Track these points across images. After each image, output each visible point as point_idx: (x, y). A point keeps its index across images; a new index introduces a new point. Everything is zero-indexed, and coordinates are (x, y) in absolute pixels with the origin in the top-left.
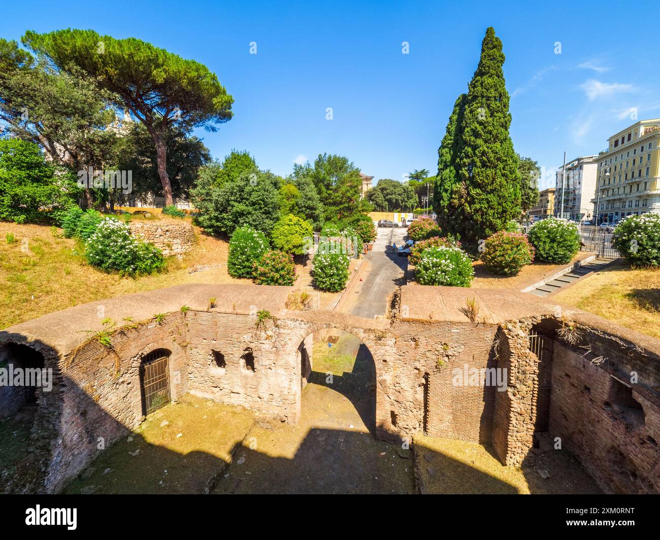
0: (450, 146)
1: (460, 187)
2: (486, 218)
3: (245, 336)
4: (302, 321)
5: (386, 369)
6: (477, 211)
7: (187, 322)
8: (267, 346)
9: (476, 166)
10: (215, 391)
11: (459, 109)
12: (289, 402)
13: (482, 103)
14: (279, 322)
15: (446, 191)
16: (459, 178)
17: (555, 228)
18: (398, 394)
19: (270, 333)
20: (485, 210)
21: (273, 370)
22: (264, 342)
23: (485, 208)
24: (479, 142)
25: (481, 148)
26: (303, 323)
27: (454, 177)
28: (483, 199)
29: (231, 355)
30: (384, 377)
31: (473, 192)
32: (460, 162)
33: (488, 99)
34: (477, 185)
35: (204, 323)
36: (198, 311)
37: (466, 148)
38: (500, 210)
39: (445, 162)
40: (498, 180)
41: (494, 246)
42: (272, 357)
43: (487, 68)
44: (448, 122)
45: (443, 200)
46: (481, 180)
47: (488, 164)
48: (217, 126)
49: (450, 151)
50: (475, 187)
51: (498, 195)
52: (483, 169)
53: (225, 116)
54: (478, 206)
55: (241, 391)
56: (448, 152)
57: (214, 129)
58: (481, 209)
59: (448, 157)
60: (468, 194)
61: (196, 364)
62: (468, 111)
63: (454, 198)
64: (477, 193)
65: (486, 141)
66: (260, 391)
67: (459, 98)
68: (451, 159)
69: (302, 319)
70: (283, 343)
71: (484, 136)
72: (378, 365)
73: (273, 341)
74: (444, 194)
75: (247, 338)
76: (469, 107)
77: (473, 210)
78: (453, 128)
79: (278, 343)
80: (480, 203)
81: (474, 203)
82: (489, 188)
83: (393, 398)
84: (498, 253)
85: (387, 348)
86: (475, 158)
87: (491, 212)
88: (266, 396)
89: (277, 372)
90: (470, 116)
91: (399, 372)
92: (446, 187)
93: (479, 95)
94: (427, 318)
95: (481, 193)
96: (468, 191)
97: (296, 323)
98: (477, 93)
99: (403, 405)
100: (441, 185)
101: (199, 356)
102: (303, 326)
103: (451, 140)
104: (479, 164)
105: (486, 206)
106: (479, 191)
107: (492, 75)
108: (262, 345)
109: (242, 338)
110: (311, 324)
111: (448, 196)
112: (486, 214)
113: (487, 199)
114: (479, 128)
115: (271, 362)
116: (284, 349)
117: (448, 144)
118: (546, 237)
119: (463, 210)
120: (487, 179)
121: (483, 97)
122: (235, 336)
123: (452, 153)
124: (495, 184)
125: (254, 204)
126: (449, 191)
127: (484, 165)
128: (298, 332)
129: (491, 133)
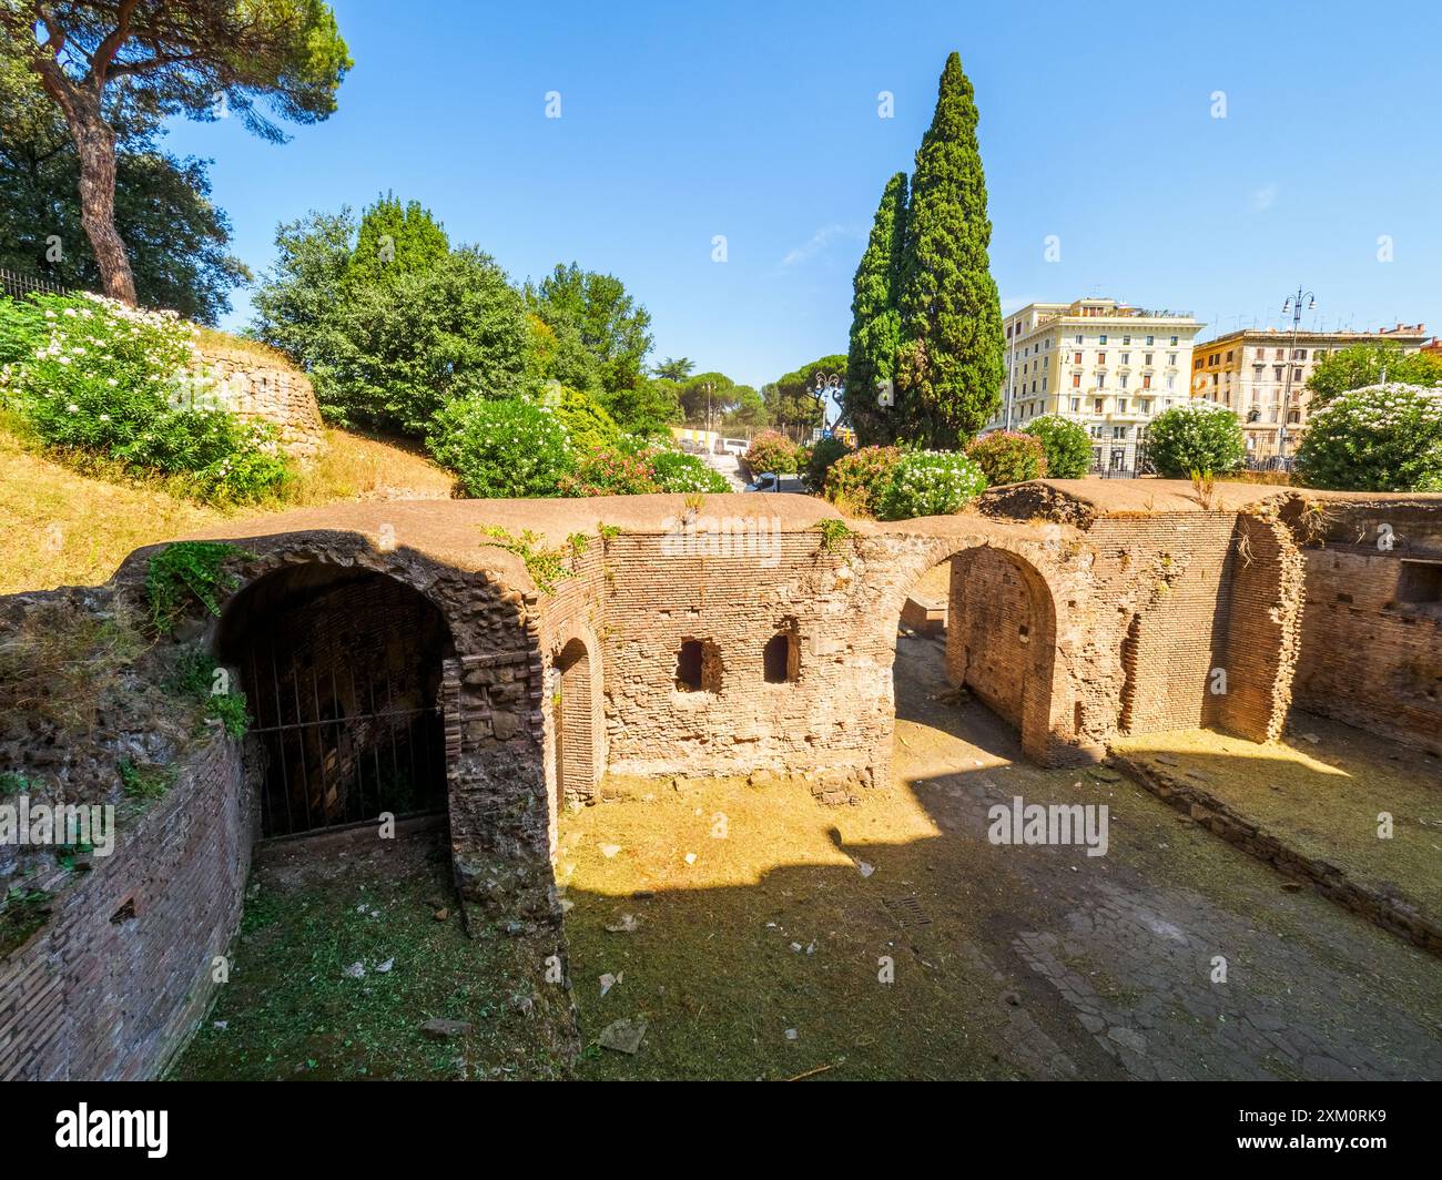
0: (882, 270)
1: (915, 348)
2: (961, 411)
3: (782, 590)
4: (917, 537)
5: (1074, 619)
6: (945, 395)
7: (610, 570)
8: (836, 606)
9: (944, 309)
10: (687, 751)
11: (896, 201)
12: (878, 732)
13: (949, 192)
14: (866, 545)
15: (885, 357)
16: (911, 332)
17: (1063, 427)
18: (1089, 665)
19: (844, 573)
20: (960, 395)
21: (848, 663)
22: (829, 597)
23: (961, 391)
24: (949, 264)
25: (954, 276)
26: (920, 541)
27: (900, 331)
28: (956, 374)
29: (741, 645)
30: (1069, 636)
31: (940, 359)
32: (912, 300)
33: (960, 185)
34: (947, 348)
35: (667, 567)
36: (648, 535)
37: (924, 275)
38: (983, 396)
39: (876, 302)
40: (982, 339)
41: (992, 455)
42: (847, 631)
43: (954, 129)
44: (872, 225)
45: (880, 375)
46: (954, 337)
47: (968, 308)
48: (287, 126)
49: (884, 280)
50: (942, 351)
51: (980, 369)
52: (957, 317)
53: (313, 104)
54: (949, 387)
55: (764, 731)
56: (881, 282)
57: (273, 135)
58: (953, 391)
59: (881, 292)
60: (930, 363)
61: (634, 686)
62: (922, 204)
63: (902, 371)
64: (947, 361)
65: (959, 266)
66: (814, 721)
67: (893, 180)
68: (889, 295)
69: (919, 532)
70: (873, 594)
71: (958, 255)
72: (1061, 611)
73: (850, 591)
74: (881, 363)
75: (787, 590)
76: (923, 196)
77: (939, 394)
78: (887, 236)
79: (861, 595)
80: (951, 381)
81: (942, 381)
82: (968, 352)
83: (1080, 675)
84: (1001, 468)
85: (1079, 575)
86: (944, 295)
87: (970, 398)
88: (825, 731)
89: (856, 665)
90: (929, 213)
91: (1093, 621)
92: (884, 349)
93: (944, 176)
94: (1142, 510)
95: (953, 361)
96: (930, 358)
97: (904, 544)
98: (940, 171)
99: (1096, 686)
100: (870, 347)
101: (644, 661)
102: (920, 547)
103: (884, 258)
104: (950, 306)
105: (963, 386)
106: (950, 358)
107: (963, 143)
108: (824, 605)
109: (772, 594)
110: (938, 542)
111: (889, 367)
112: (961, 403)
113: (964, 374)
114: (949, 238)
115: (843, 644)
116: (876, 607)
117: (880, 266)
118: (1053, 443)
119: (918, 394)
120: (964, 335)
121: (951, 180)
122: (754, 590)
123: (889, 284)
124: (977, 346)
125: (487, 340)
126: (892, 358)
127: (960, 309)
128: (907, 564)
129: (967, 252)
